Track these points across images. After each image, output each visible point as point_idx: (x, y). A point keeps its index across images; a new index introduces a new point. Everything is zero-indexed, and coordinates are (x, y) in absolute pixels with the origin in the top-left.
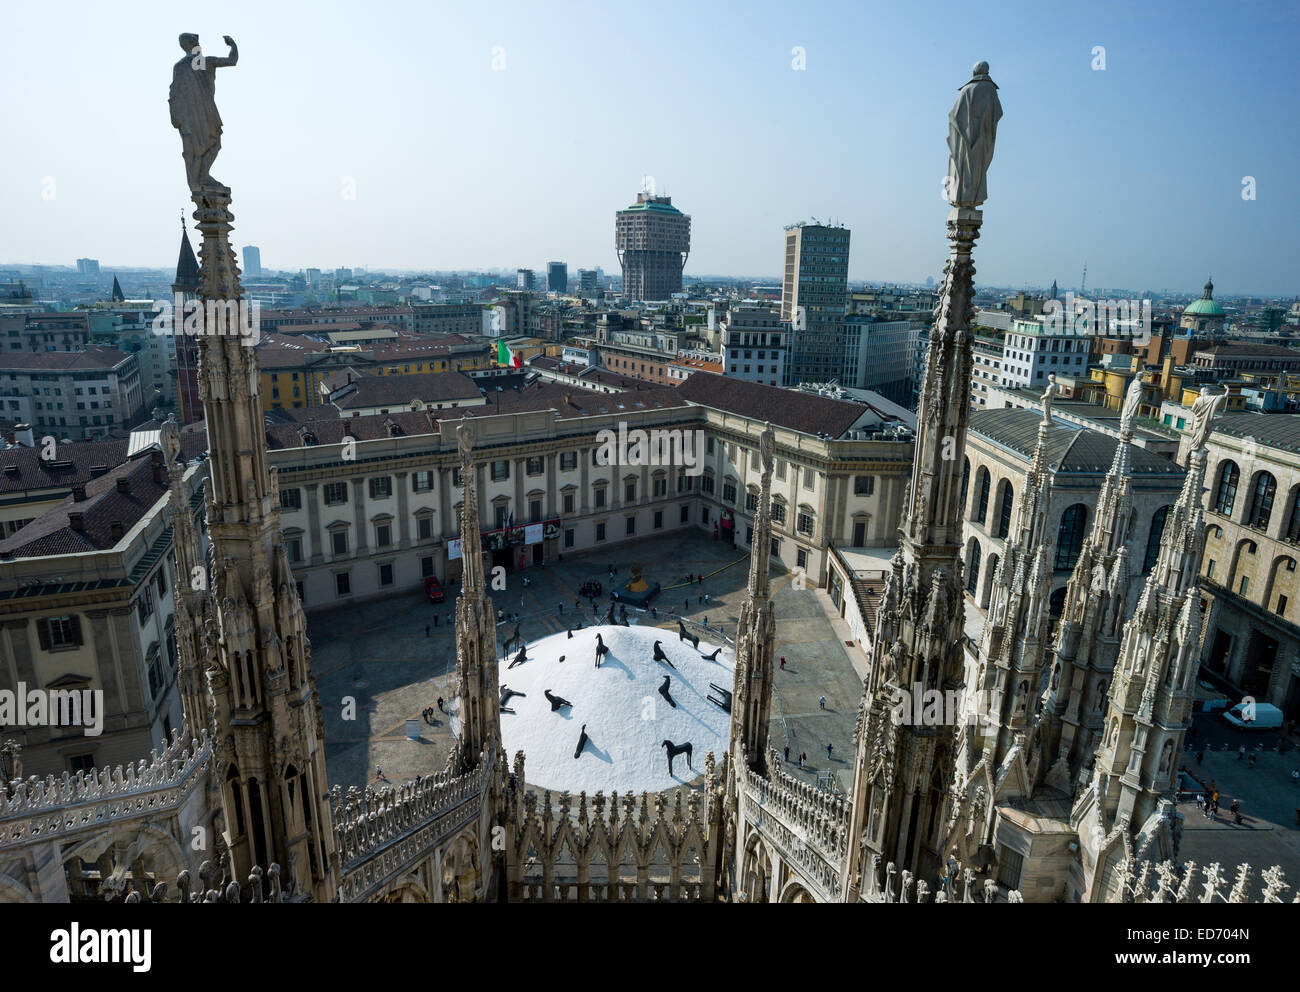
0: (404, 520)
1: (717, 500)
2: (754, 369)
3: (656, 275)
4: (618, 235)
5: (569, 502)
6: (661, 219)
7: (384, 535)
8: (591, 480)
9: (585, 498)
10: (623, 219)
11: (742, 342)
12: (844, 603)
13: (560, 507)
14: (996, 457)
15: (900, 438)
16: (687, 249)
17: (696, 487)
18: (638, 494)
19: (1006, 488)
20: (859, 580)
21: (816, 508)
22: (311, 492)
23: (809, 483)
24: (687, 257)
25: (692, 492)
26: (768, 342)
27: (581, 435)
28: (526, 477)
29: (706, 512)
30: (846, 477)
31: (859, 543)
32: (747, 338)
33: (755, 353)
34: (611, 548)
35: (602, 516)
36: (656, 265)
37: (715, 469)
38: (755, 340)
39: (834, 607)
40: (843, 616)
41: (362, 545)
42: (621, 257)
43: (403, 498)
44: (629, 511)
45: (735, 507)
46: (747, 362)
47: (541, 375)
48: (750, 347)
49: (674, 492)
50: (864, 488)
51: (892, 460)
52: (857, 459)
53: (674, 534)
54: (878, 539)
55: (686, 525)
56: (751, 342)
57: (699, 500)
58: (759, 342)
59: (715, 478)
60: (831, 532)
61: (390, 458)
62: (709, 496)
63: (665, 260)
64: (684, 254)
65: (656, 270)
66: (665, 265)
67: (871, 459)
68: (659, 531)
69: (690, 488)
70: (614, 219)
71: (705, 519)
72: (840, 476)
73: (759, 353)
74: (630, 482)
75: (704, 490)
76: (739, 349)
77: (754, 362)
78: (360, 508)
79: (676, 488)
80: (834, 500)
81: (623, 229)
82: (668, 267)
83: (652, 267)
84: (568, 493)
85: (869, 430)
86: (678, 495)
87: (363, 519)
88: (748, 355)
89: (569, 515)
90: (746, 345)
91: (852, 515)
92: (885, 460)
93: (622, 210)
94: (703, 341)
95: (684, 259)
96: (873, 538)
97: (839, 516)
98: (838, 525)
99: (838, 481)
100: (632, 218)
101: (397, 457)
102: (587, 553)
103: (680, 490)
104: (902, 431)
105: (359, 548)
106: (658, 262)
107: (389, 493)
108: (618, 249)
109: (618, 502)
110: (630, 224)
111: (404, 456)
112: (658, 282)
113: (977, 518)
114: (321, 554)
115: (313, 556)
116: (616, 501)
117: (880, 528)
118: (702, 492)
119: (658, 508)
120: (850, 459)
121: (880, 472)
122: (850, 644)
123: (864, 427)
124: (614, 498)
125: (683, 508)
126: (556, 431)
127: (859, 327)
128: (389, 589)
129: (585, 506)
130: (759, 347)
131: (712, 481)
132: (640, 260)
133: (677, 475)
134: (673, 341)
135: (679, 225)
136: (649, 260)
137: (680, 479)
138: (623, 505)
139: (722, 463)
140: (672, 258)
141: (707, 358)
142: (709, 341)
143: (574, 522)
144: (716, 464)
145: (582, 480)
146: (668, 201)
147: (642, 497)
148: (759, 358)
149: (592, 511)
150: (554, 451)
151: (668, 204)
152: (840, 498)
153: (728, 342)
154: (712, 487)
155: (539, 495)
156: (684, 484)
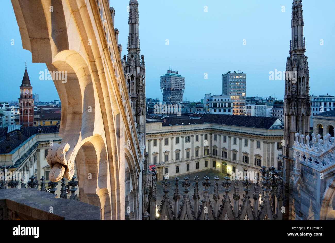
1: (219, 157)
3: (174, 97)
4: (161, 84)
5: (167, 157)
6: (175, 78)
8: (174, 149)
9: (172, 156)
10: (163, 78)
11: (218, 106)
13: (163, 160)
16: (184, 88)
17: (211, 153)
18: (190, 156)
23: (258, 146)
24: (184, 91)
25: (208, 156)
26: (227, 106)
29: (214, 163)
30: (274, 143)
33: (222, 110)
35: (178, 164)
36: (174, 93)
37: (218, 146)
38: (222, 106)
42: (162, 91)
44: (187, 162)
46: (220, 113)
48: (221, 108)
50: (280, 147)
52: (278, 135)
53: (203, 172)
55: (207, 168)
57: (212, 158)
58: (224, 107)
59: (218, 149)
60: (269, 164)
62: (215, 156)
63: (177, 92)
64: (183, 90)
65: (174, 95)
66: (177, 93)
68: (198, 170)
69: (208, 154)
70: (160, 78)
71: (214, 166)
72: (271, 142)
73: (224, 110)
74: (188, 151)
76: (217, 109)
77: (222, 113)
79: (203, 154)
80: (270, 152)
81: (163, 82)
82: (178, 94)
83: (173, 94)
84: (166, 154)
86: (204, 156)
88: (220, 111)
89: (167, 163)
91: (277, 158)
93: (162, 76)
94: (202, 108)
95: (183, 91)
97: (272, 158)
99: (271, 144)
100: (166, 78)
102: (173, 177)
103: (205, 155)
106: (175, 93)
108: (161, 88)
109: (184, 158)
110: (165, 80)
112: (175, 99)
118: (213, 156)
119: (197, 161)
120: (275, 136)
124: (182, 157)
125: (206, 161)
126: (162, 130)
127: (251, 107)
129: (172, 160)
131: (216, 151)
132: (169, 92)
133: (204, 149)
134: (192, 108)
135: (181, 80)
136: (172, 92)
137: (205, 150)
138: (185, 160)
139: (221, 143)
140: (179, 91)
141: (204, 113)
142: (204, 108)
143: (168, 165)
144: (218, 144)
145: (171, 149)
146: (177, 73)
147: (192, 157)
148: (224, 112)
149: (175, 161)
150: (162, 138)
151: (177, 74)
152: (272, 151)
153: (213, 106)
154: (217, 153)
155: (156, 155)
156: (206, 152)
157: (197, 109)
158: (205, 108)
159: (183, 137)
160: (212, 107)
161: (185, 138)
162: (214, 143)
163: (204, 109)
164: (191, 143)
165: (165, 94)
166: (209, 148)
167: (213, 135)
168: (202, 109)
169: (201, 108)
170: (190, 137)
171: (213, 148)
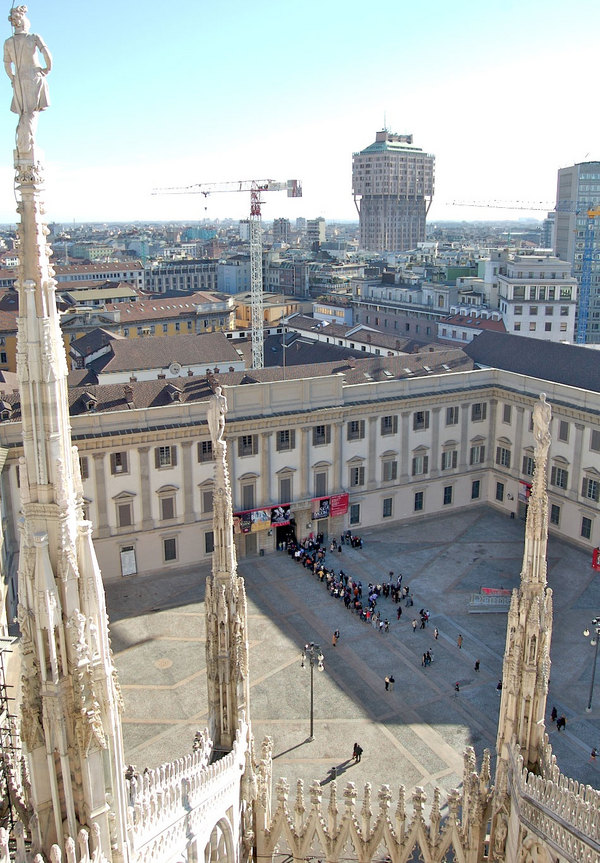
0: (189, 491)
1: (515, 475)
2: (541, 327)
3: (397, 223)
4: (355, 179)
5: (355, 475)
6: (403, 159)
7: (168, 508)
8: (380, 451)
9: (373, 471)
10: (360, 161)
11: (527, 296)
13: (346, 481)
16: (431, 192)
17: (489, 459)
22: (99, 461)
24: (431, 201)
25: (484, 465)
26: (557, 296)
27: (369, 402)
28: (312, 448)
29: (500, 487)
32: (533, 291)
33: (542, 309)
34: (398, 526)
35: (388, 491)
36: (398, 211)
37: (513, 441)
38: (542, 297)
41: (147, 519)
42: (358, 203)
43: (188, 468)
44: (418, 485)
46: (533, 318)
47: (300, 336)
48: (537, 302)
49: (465, 464)
53: (463, 512)
55: (476, 502)
56: (537, 297)
57: (493, 474)
58: (547, 297)
59: (512, 449)
61: (176, 426)
62: (504, 469)
63: (407, 205)
64: (427, 198)
65: (397, 216)
66: (407, 211)
68: (448, 507)
69: (482, 461)
71: (500, 496)
73: (547, 309)
74: (420, 454)
75: (498, 462)
76: (523, 305)
77: (541, 318)
78: (145, 477)
79: (468, 461)
81: (360, 173)
82: (410, 214)
83: (394, 213)
84: (356, 465)
86: (469, 468)
87: (149, 491)
88: (534, 312)
89: (356, 489)
90: (532, 300)
93: (358, 151)
94: (479, 295)
95: (428, 203)
100: (370, 159)
101: (183, 425)
102: (375, 530)
103: (472, 463)
105: (144, 521)
106: (400, 208)
107: (174, 463)
108: (354, 194)
109: (407, 475)
110: (368, 166)
111: (190, 425)
114: (108, 526)
116: (403, 475)
118: (496, 466)
119: (448, 481)
124: (403, 471)
125: (474, 482)
126: (344, 397)
128: (172, 564)
129: (373, 480)
130: (547, 302)
131: (508, 453)
132: (380, 206)
133: (470, 445)
134: (444, 296)
135: (423, 165)
136: (390, 206)
137: (472, 450)
138: (410, 479)
139: (521, 433)
140: (415, 203)
141: (485, 315)
142: (484, 295)
143: (360, 497)
144: (514, 433)
145: (370, 451)
146: (409, 139)
148: (547, 314)
149: (378, 485)
150: (341, 420)
151: (409, 143)
153: (511, 297)
154: (508, 459)
155: (325, 468)
156: (477, 457)
157: (463, 299)
158: (487, 298)
159: (406, 415)
160: (509, 298)
161: (411, 418)
162: (502, 430)
163: (484, 301)
164: (429, 430)
165: (368, 213)
166: (486, 443)
167: (500, 406)
168: (478, 301)
169: (475, 294)
170: (428, 413)
171: (497, 444)
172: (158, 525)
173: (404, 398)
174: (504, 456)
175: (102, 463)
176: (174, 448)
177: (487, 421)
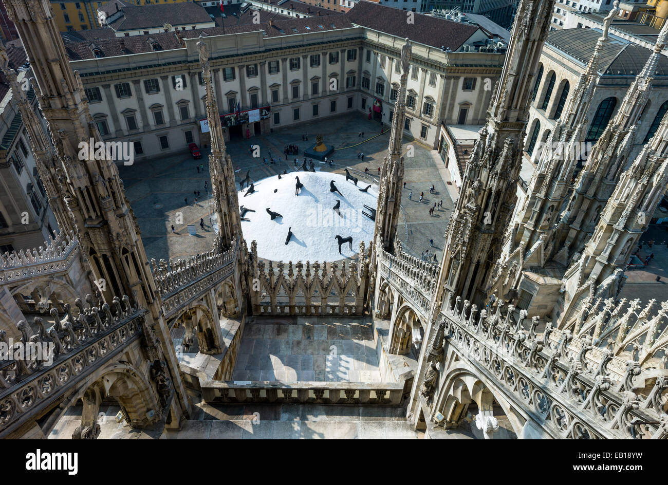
0: (170, 107)
1: (372, 94)
5: (275, 95)
7: (159, 117)
8: (289, 80)
9: (285, 92)
12: (448, 159)
13: (269, 98)
14: (563, 65)
15: (498, 50)
17: (359, 84)
18: (320, 90)
19: (566, 85)
20: (459, 145)
21: (436, 99)
22: (107, 90)
25: (355, 88)
27: (281, 49)
28: (246, 78)
29: (364, 101)
30: (458, 78)
31: (461, 122)
34: (303, 125)
35: (297, 105)
37: (371, 73)
39: (442, 161)
40: (447, 167)
41: (146, 125)
43: (167, 93)
44: (314, 101)
45: (383, 98)
47: (251, 5)
49: (344, 88)
50: (469, 85)
51: (490, 66)
52: (467, 65)
53: (342, 116)
54: (474, 120)
55: (351, 110)
57: (360, 93)
59: (371, 79)
60: (444, 115)
61: (155, 66)
62: (367, 91)
67: (476, 66)
68: (334, 114)
69: (354, 85)
71: (364, 106)
72: (453, 77)
74: (315, 81)
75: (363, 86)
78: (140, 100)
79: (345, 85)
80: (448, 93)
84: (275, 89)
85: (477, 45)
86: (346, 90)
87: (144, 107)
89: (275, 104)
91: (459, 104)
92: (486, 66)
96: (471, 119)
97: (450, 104)
98: (449, 110)
99: (452, 80)
101: (160, 65)
102: (289, 128)
103: (348, 87)
104: (500, 45)
105: (144, 126)
107: (158, 90)
109: (307, 94)
111: (164, 65)
113: (541, 107)
114: (121, 130)
115: (116, 131)
116: (306, 94)
117: (476, 114)
118: (362, 88)
119: (333, 98)
120: (462, 66)
121: (481, 75)
122: (450, 183)
123: (474, 43)
124: (304, 92)
125: (349, 99)
126: (264, 46)
128: (167, 151)
129: (286, 98)
131: (369, 80)
133: (346, 76)
137: (348, 79)
138: (310, 97)
139: (376, 67)
143: (279, 108)
144: (372, 68)
145: (284, 80)
147: (323, 91)
149: (290, 101)
150: (263, 61)
152: (452, 92)
154: (368, 84)
155: (256, 91)
156: (351, 82)
159: (305, 57)
161: (309, 59)
162: (365, 66)
164: (321, 67)
166: (356, 75)
167: (365, 51)
170: (319, 56)
171: (363, 75)
172: (154, 128)
173: (303, 46)
174: (366, 82)
175: (110, 91)
176: (156, 81)
177: (357, 61)
